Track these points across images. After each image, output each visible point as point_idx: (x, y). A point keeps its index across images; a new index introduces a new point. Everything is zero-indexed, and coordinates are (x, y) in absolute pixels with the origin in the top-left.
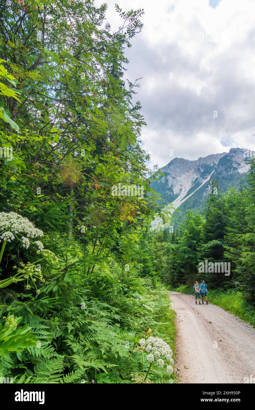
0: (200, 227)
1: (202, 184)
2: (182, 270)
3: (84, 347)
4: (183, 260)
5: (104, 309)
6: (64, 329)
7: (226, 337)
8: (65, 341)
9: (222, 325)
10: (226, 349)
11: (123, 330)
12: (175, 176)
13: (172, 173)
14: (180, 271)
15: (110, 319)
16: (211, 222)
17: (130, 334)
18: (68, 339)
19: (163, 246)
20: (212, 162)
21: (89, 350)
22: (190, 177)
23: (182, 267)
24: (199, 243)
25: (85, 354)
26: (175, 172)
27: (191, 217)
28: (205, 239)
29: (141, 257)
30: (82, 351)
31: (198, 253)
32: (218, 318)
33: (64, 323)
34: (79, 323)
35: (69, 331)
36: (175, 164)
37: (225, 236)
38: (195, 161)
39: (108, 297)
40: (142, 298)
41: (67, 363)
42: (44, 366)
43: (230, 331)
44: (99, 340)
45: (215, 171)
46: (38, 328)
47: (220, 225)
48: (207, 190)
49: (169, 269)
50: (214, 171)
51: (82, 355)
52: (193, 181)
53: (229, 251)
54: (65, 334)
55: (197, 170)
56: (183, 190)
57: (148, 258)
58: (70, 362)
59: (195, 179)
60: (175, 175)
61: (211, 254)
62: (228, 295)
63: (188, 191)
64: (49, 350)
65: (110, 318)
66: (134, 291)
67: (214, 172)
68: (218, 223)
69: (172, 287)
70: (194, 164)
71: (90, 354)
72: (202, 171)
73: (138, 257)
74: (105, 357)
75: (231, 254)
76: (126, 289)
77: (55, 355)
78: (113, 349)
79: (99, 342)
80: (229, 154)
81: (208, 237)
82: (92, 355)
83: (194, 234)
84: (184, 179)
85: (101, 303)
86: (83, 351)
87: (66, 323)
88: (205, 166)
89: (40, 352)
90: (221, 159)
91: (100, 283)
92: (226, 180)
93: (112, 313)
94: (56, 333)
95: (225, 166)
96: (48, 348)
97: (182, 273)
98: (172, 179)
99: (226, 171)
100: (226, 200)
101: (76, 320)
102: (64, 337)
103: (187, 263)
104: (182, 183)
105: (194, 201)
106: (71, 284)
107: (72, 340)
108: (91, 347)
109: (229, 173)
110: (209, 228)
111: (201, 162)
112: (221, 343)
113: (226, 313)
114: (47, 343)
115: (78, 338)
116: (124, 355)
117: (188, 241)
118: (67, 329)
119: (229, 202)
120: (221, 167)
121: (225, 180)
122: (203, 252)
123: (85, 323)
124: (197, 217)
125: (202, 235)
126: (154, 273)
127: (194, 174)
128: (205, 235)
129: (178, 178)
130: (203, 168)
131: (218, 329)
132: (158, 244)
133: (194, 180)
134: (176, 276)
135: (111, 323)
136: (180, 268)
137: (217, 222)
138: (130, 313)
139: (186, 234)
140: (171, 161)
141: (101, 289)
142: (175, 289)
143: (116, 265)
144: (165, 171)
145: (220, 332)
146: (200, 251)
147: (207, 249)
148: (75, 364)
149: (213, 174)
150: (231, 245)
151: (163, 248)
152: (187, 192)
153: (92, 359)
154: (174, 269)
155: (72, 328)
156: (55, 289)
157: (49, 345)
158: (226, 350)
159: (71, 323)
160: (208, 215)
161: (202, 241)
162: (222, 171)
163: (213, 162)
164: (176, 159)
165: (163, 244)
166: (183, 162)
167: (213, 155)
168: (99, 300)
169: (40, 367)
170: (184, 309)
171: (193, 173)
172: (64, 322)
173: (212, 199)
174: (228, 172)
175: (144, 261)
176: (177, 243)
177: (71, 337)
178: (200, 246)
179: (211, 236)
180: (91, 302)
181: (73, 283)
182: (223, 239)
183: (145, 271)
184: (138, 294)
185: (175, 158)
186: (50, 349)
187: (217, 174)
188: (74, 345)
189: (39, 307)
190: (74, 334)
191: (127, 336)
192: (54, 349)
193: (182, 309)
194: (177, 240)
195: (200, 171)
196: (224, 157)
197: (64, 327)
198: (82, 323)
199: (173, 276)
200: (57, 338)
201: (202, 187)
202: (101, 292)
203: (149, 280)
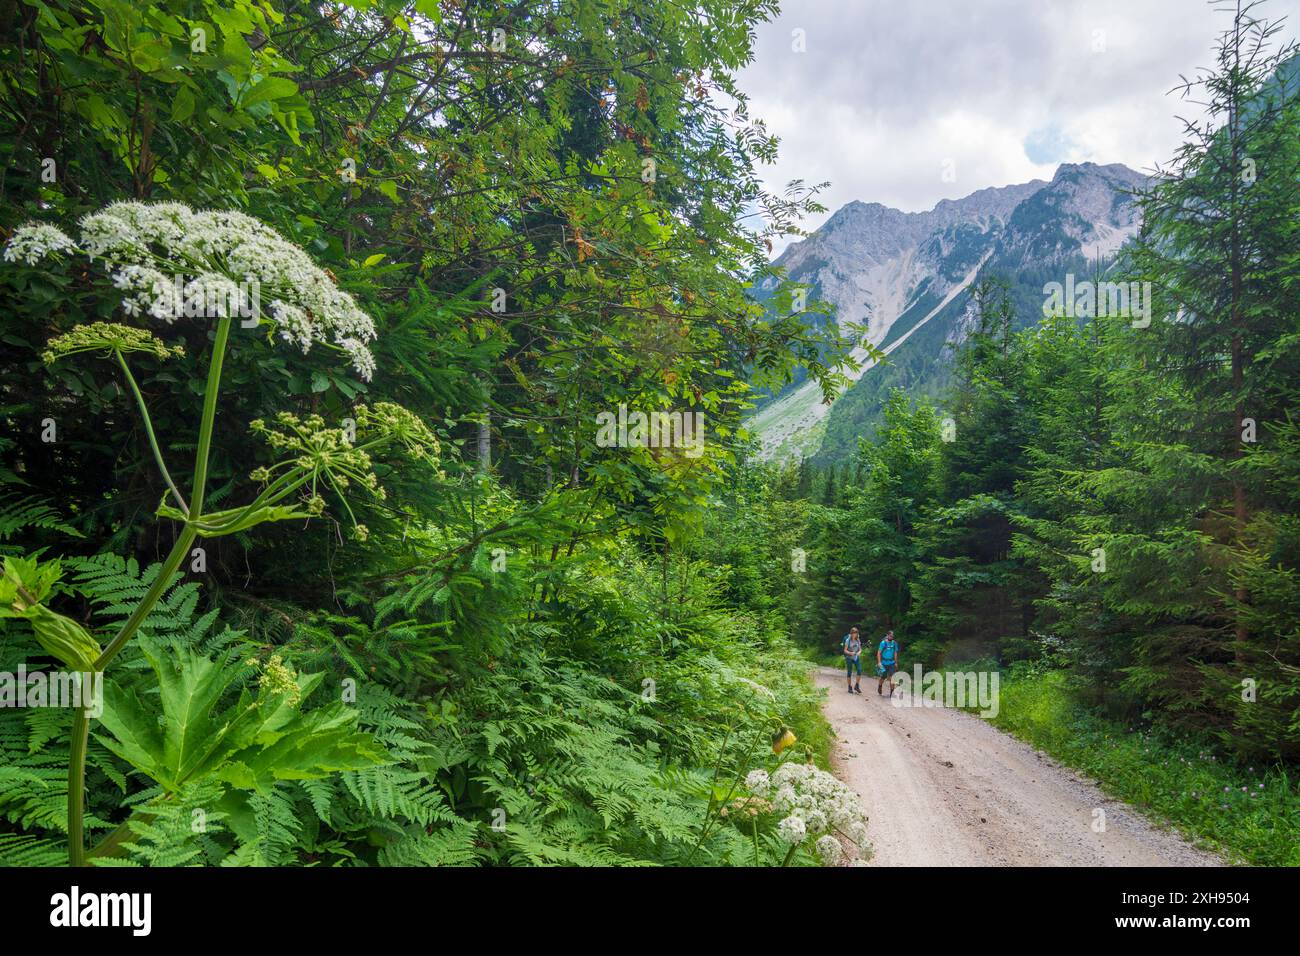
0: (927, 452)
1: (945, 302)
2: (859, 598)
3: (544, 804)
4: (863, 563)
5: (605, 695)
6: (473, 742)
7: (1002, 811)
8: (479, 779)
9: (987, 775)
10: (1001, 845)
11: (668, 764)
12: (846, 272)
13: (835, 261)
14: (851, 600)
15: (624, 728)
16: (972, 432)
17: (693, 775)
18: (487, 773)
19: (795, 516)
20: (986, 218)
21: (560, 814)
22: (902, 277)
23: (859, 589)
24: (922, 507)
25: (547, 823)
26: (850, 256)
27: (898, 416)
28: (945, 494)
29: (723, 545)
30: (536, 815)
31: (918, 541)
32: (978, 753)
33: (475, 725)
34: (525, 729)
35: (492, 750)
36: (848, 223)
37: (1019, 483)
38: (924, 213)
39: (617, 661)
40: (729, 674)
41: (487, 847)
42: (411, 852)
43: (1017, 794)
44: (592, 783)
45: (995, 253)
46: (384, 725)
47: (1001, 443)
48: (960, 325)
49: (810, 593)
50: (991, 253)
51: (537, 828)
52: (911, 290)
53: (1030, 533)
54: (476, 758)
55: (927, 250)
56: (874, 322)
57: (746, 549)
58: (496, 847)
59: (917, 283)
60: (849, 267)
61: (961, 543)
62: (1013, 680)
63: (893, 328)
64: (423, 799)
65: (624, 725)
66: (703, 650)
67: (991, 257)
68: (998, 438)
69: (819, 652)
70: (920, 226)
71: (562, 826)
72: (945, 253)
73: (713, 545)
74: (613, 835)
75: (1037, 543)
76: (676, 642)
77: (444, 817)
78: (641, 815)
79: (593, 791)
80: (1053, 185)
81: (955, 485)
82: (571, 828)
83: (907, 476)
84: (880, 281)
85: (592, 677)
86: (542, 816)
87: (480, 724)
88: (958, 234)
89: (391, 800)
90: (1023, 205)
91: (587, 615)
92: (1032, 285)
93: (631, 710)
94: (447, 755)
95: (1034, 234)
96: (421, 791)
97: (859, 609)
98: (835, 282)
99: (1035, 254)
100: (1035, 352)
101: (514, 715)
102: (474, 766)
103: (877, 575)
104: (870, 298)
105: (912, 362)
106: (495, 585)
107: (502, 778)
108: (567, 805)
109: (1048, 260)
110: (963, 454)
111: (947, 216)
112: (985, 828)
113: (1005, 737)
114: (417, 777)
115: (522, 774)
116: (679, 836)
117: (884, 498)
118: (482, 744)
119: (1046, 358)
120: (1017, 236)
121: (1027, 287)
122: (934, 538)
123: (545, 728)
124: (920, 416)
125: (935, 480)
126: (767, 600)
127: (918, 265)
128: (947, 480)
129: (859, 280)
130: (951, 240)
131: (974, 786)
132: (780, 506)
133: (915, 286)
134: (834, 616)
135: (627, 739)
136: (853, 591)
137: (991, 433)
138: (692, 716)
139: (880, 475)
140: (836, 215)
141: (593, 634)
142: (829, 660)
143: (639, 568)
144: (813, 252)
145: (982, 794)
146: (925, 535)
147: (950, 527)
148: (513, 853)
149: (986, 263)
150: (1039, 512)
151: (795, 520)
152: (886, 329)
153: (570, 841)
154: (828, 593)
155: (502, 740)
156: (440, 596)
157: (424, 782)
158: (1002, 850)
159: (497, 724)
160: (961, 408)
161: (932, 501)
162: (1019, 253)
163: (992, 218)
164: (853, 207)
165: (799, 504)
166: (880, 217)
167: (991, 188)
168: (586, 668)
169: (400, 857)
170: (862, 721)
171: (915, 259)
172: (474, 720)
173: (981, 349)
174: (1043, 257)
175: (735, 559)
176: (847, 507)
177: (500, 767)
178: (925, 516)
179: (967, 484)
180: (560, 673)
181: (501, 583)
182: (1012, 492)
183: (736, 591)
184: (716, 662)
185: (851, 204)
186: (427, 796)
187: (999, 264)
188: (507, 793)
189: (383, 652)
190: (507, 759)
191: (682, 781)
192: (442, 797)
193: (855, 721)
194: (846, 497)
195: (939, 251)
196: (1034, 197)
197: (474, 735)
198: (535, 728)
199: (825, 618)
200: (453, 768)
201: (942, 311)
202: (592, 645)
203: (748, 622)
